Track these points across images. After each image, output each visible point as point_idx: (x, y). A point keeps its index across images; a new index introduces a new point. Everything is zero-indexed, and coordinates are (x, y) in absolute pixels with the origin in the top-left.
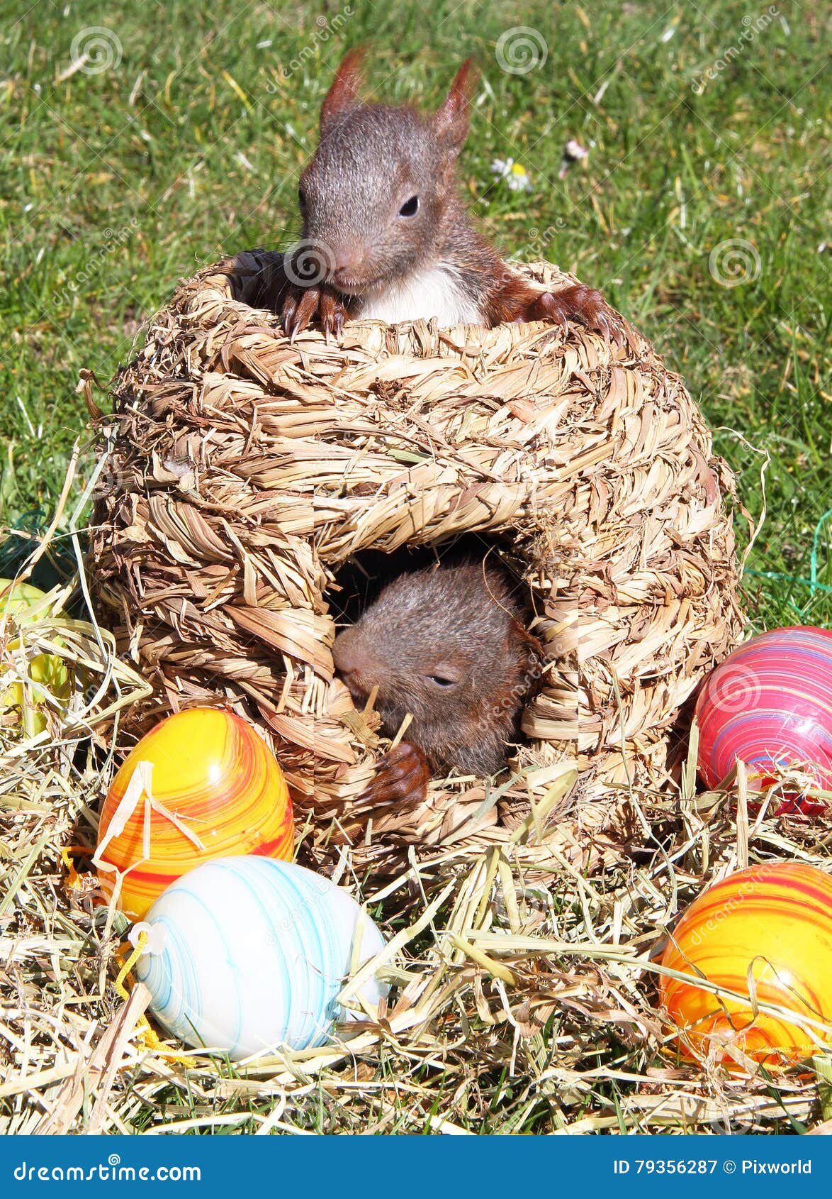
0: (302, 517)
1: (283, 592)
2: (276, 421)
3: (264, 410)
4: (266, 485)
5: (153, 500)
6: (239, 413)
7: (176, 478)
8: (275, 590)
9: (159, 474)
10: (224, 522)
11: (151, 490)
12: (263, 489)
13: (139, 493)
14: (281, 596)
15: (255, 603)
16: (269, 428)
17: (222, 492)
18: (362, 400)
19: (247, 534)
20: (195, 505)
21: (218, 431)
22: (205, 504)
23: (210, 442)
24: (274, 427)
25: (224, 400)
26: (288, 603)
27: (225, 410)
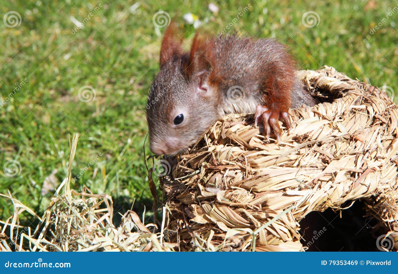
0: (279, 202)
1: (279, 236)
2: (256, 161)
3: (250, 157)
4: (259, 191)
5: (204, 206)
6: (238, 161)
7: (214, 194)
8: (274, 236)
9: (204, 194)
10: (244, 210)
11: (201, 201)
12: (257, 192)
13: (195, 204)
14: (277, 238)
15: (266, 243)
16: (254, 166)
17: (239, 197)
18: (291, 145)
19: (256, 214)
20: (227, 205)
21: (230, 170)
22: (232, 204)
23: (227, 177)
24: (256, 164)
25: (230, 156)
26: (282, 241)
27: (230, 161)
